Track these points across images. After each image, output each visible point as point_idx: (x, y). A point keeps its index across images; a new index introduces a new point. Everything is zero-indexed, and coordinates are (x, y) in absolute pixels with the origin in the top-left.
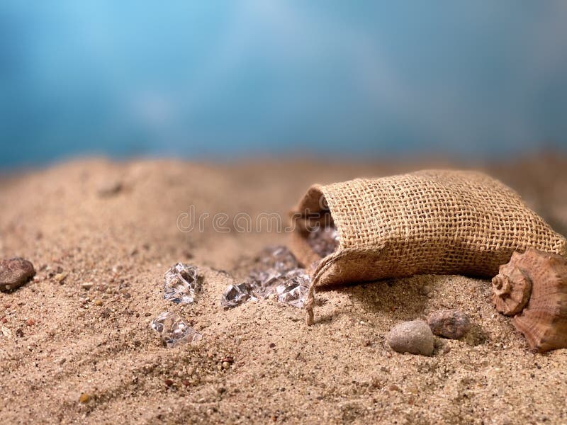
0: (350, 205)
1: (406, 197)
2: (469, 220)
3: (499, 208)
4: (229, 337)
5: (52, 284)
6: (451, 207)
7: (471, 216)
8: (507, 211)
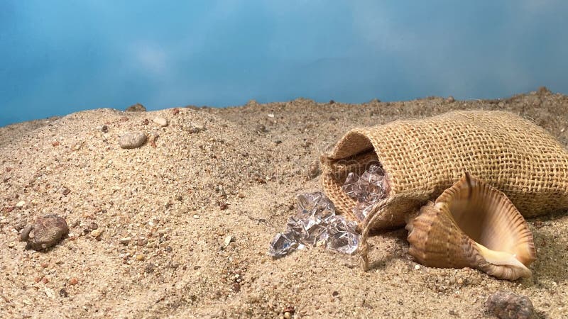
0: (396, 150)
1: (450, 140)
2: (511, 162)
3: (537, 150)
4: (287, 286)
5: (88, 240)
6: (493, 149)
7: (513, 158)
8: (545, 152)
